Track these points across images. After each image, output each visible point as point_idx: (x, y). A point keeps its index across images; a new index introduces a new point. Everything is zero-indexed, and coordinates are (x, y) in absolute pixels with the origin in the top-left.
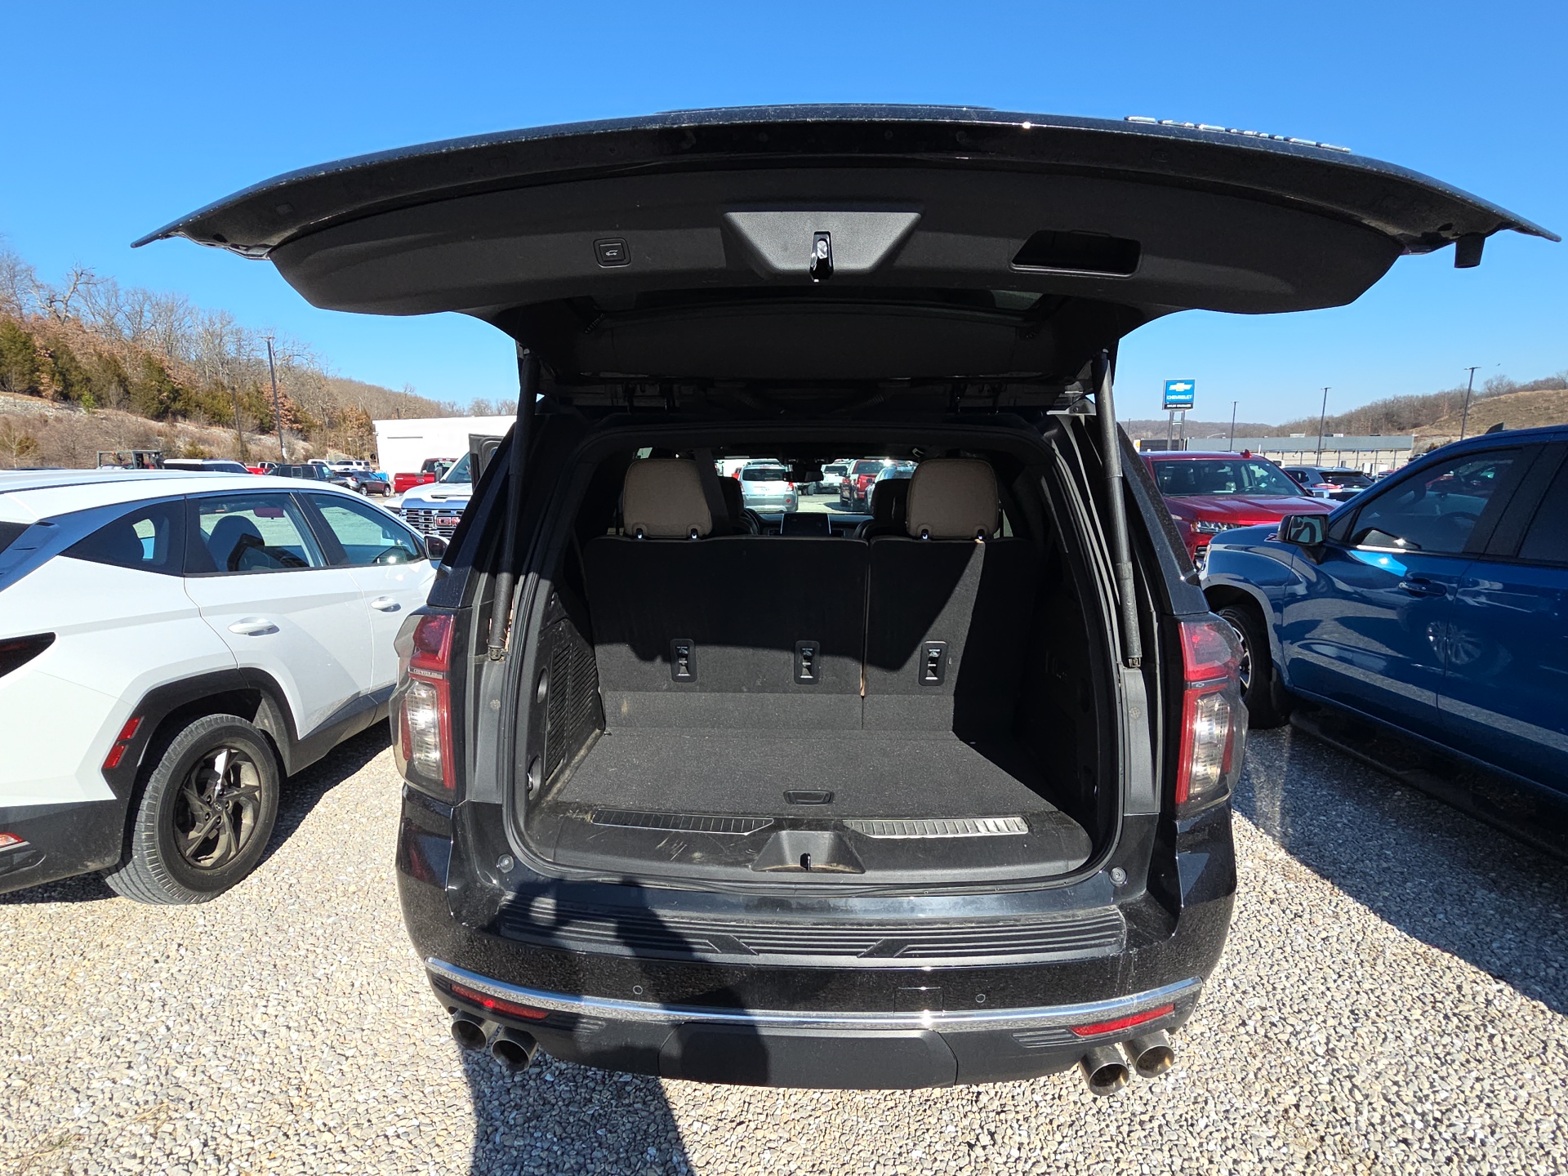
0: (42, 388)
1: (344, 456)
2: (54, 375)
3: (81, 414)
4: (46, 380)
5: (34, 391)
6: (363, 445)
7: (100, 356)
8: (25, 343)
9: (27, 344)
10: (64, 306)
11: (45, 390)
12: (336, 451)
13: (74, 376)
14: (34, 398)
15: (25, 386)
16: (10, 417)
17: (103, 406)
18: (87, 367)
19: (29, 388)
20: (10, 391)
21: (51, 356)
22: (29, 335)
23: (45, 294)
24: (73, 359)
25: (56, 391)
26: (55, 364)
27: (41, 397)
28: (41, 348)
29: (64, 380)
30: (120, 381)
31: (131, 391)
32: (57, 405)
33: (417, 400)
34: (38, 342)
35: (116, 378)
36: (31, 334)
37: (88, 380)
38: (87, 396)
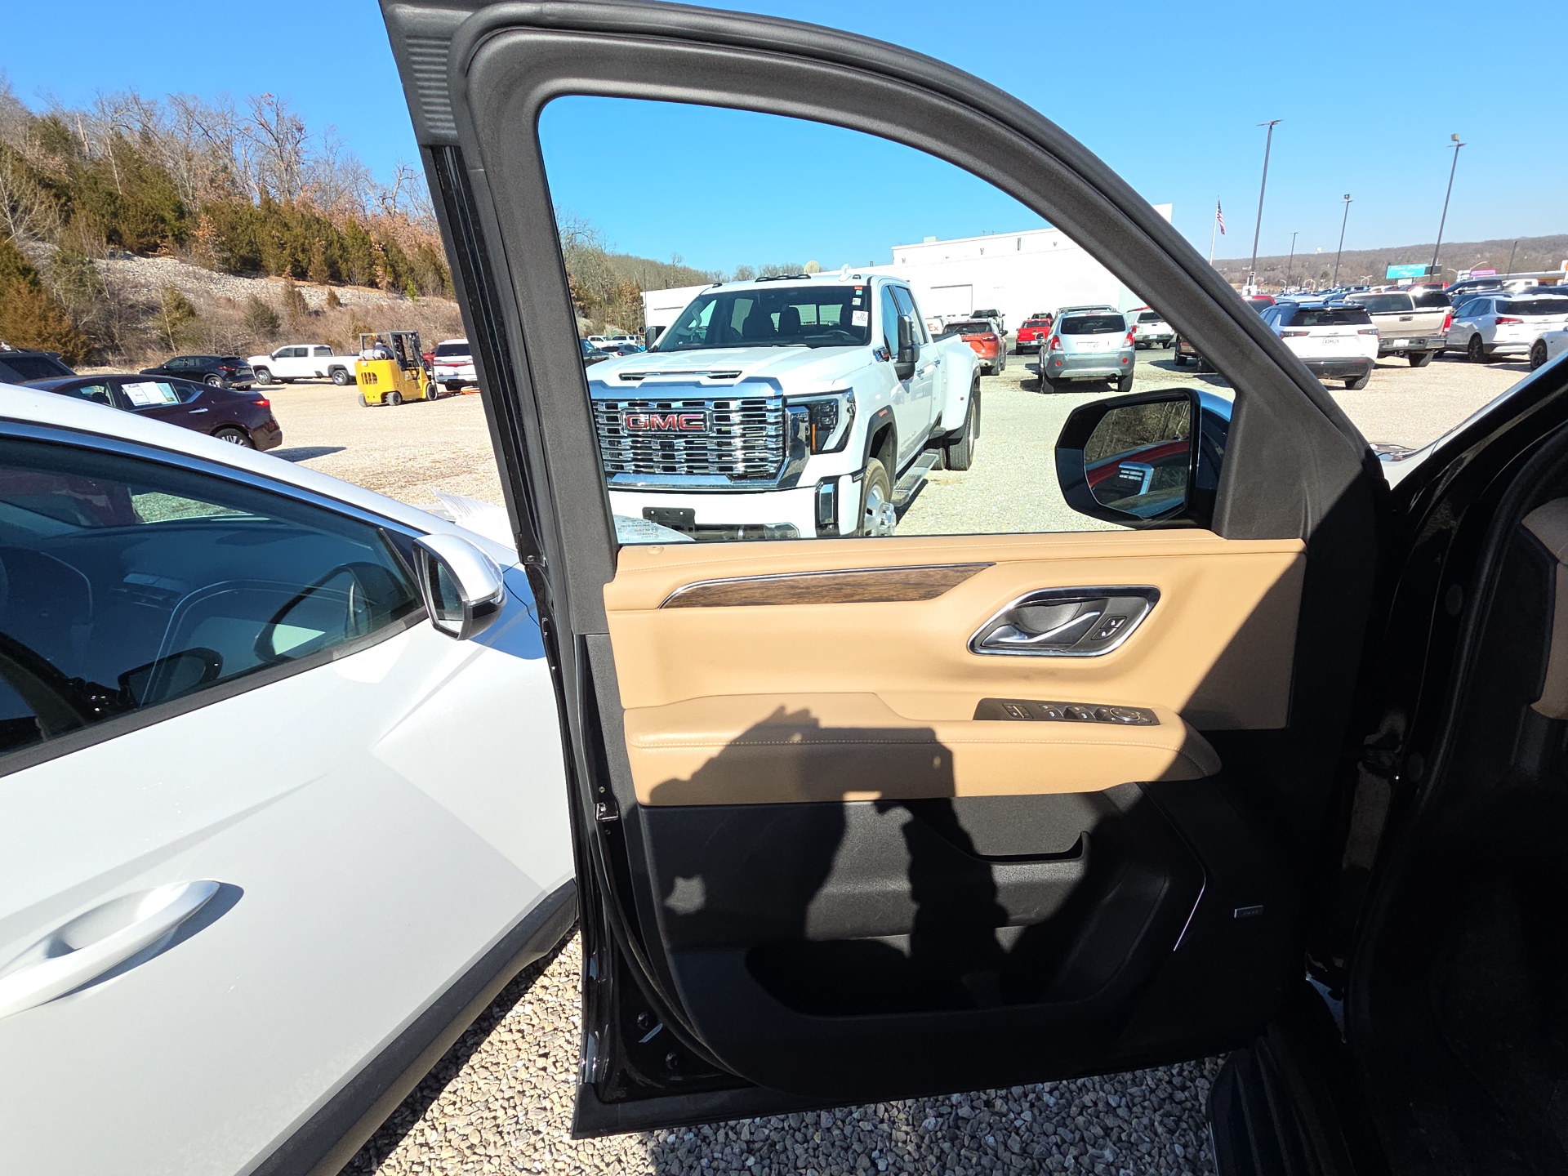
0: (378, 280)
1: (619, 331)
2: (386, 267)
3: (408, 303)
4: (381, 272)
5: (373, 284)
6: (636, 318)
7: (420, 247)
8: (363, 239)
9: (364, 241)
10: (392, 202)
11: (380, 282)
12: (614, 327)
13: (402, 268)
14: (373, 290)
15: (365, 279)
16: (356, 309)
17: (424, 295)
18: (411, 258)
19: (369, 281)
20: (355, 284)
21: (383, 250)
22: (367, 233)
23: (380, 192)
24: (400, 252)
25: (389, 282)
26: (387, 256)
27: (378, 288)
28: (375, 243)
29: (394, 271)
30: (436, 269)
31: (445, 278)
32: (390, 295)
33: (685, 270)
34: (373, 237)
35: (433, 266)
36: (370, 231)
37: (412, 270)
38: (411, 286)
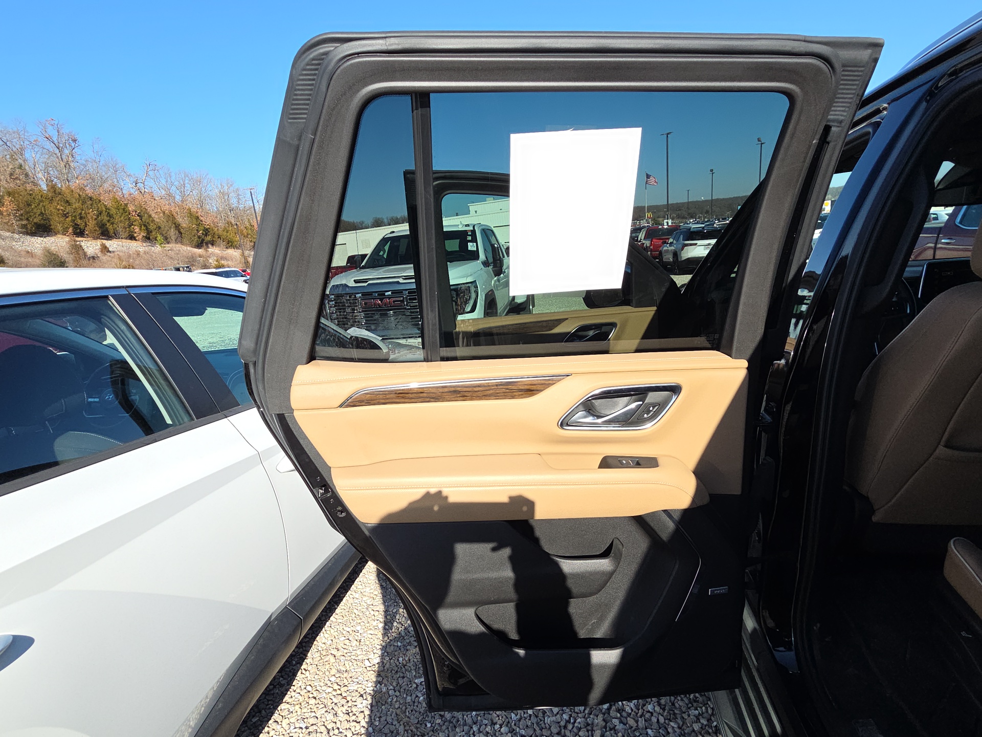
0: (135, 235)
2: (141, 227)
3: (157, 249)
4: (138, 230)
5: (132, 238)
7: (164, 213)
8: (124, 209)
9: (125, 210)
10: (143, 185)
11: (137, 236)
13: (152, 227)
14: (132, 242)
15: (127, 234)
16: (121, 254)
17: (168, 243)
18: (158, 220)
19: (129, 236)
20: (119, 238)
21: (138, 216)
22: (126, 205)
23: (133, 179)
24: (150, 216)
25: (144, 236)
26: (141, 220)
27: (136, 240)
28: (133, 212)
29: (147, 229)
30: (176, 227)
31: (182, 232)
32: (144, 244)
34: (131, 208)
35: (173, 225)
36: (128, 204)
37: (160, 228)
38: (159, 237)
